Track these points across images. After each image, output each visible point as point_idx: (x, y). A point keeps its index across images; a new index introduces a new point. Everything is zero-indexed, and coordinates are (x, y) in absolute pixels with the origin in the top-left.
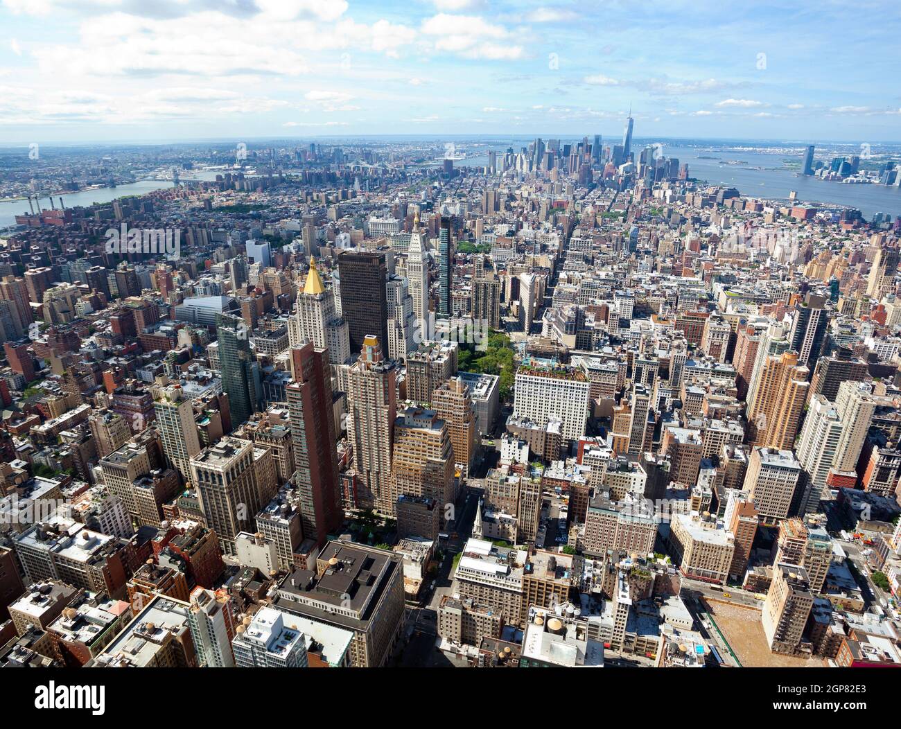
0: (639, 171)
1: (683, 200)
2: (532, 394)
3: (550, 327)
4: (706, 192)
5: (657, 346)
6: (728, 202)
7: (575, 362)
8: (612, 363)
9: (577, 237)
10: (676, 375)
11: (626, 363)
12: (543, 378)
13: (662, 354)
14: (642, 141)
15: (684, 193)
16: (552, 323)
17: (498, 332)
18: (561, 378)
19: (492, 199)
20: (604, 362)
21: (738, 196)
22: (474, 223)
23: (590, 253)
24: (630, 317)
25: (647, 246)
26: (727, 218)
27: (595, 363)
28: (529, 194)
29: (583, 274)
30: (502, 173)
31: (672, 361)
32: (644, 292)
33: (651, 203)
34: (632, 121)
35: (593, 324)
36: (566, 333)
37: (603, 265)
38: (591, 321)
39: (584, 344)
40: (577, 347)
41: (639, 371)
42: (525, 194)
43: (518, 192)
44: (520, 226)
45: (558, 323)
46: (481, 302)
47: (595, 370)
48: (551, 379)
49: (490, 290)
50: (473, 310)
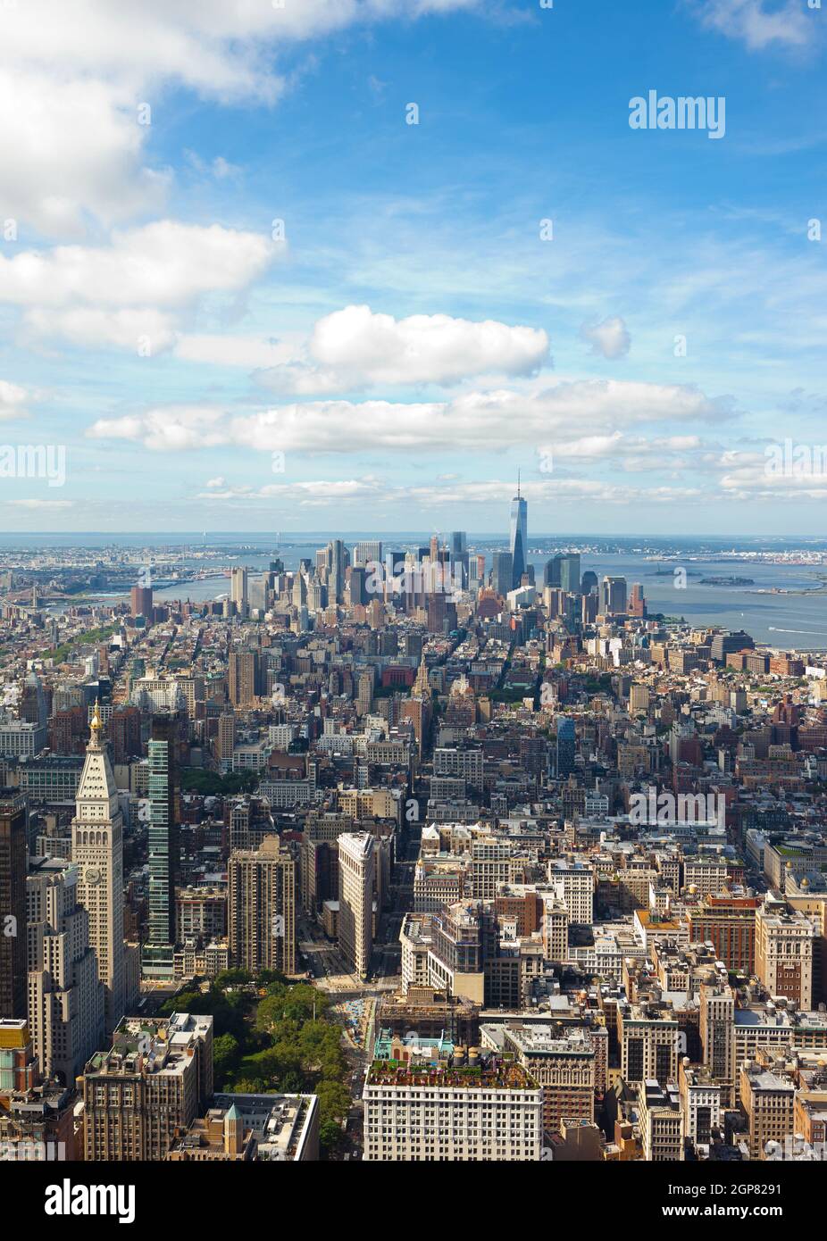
0: (547, 604)
1: (645, 657)
2: (407, 1134)
3: (420, 956)
4: (689, 639)
5: (663, 984)
6: (734, 659)
7: (490, 1039)
8: (577, 1035)
9: (448, 745)
10: (719, 1049)
11: (604, 1031)
12: (429, 1089)
13: (679, 1001)
14: (541, 543)
15: (646, 643)
16: (423, 948)
17: (294, 982)
18: (473, 1084)
19: (249, 669)
20: (557, 1033)
21: (752, 646)
22: (214, 725)
23: (478, 777)
24: (589, 920)
25: (593, 758)
26: (741, 692)
27: (540, 1038)
28: (328, 656)
29: (476, 828)
30: (262, 613)
31: (704, 1018)
32: (609, 859)
33: (583, 666)
34: (523, 503)
35: (516, 944)
36: (461, 970)
37: (511, 807)
38: (511, 938)
39: (503, 993)
40: (490, 1002)
41: (636, 1046)
42: (320, 657)
43: (302, 653)
44: (317, 729)
45: (440, 946)
46: (250, 909)
47: (541, 1056)
48: (449, 1090)
49: (270, 880)
50: (232, 929)
